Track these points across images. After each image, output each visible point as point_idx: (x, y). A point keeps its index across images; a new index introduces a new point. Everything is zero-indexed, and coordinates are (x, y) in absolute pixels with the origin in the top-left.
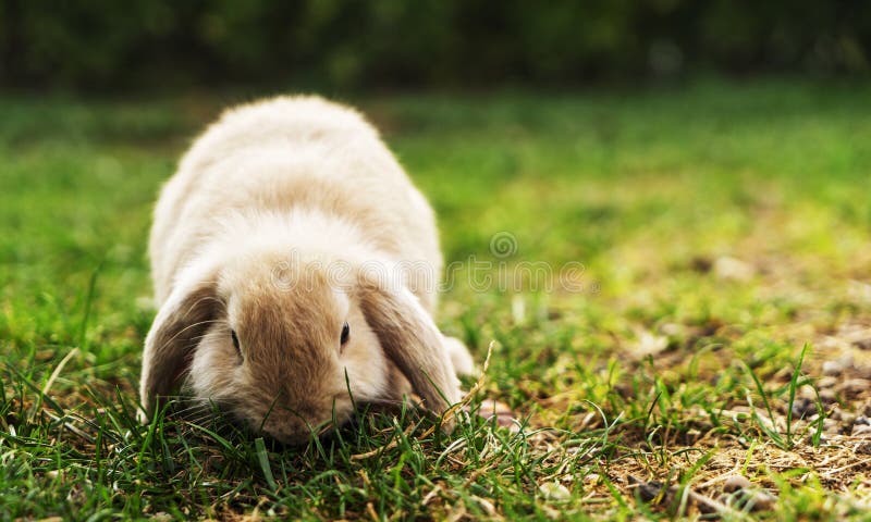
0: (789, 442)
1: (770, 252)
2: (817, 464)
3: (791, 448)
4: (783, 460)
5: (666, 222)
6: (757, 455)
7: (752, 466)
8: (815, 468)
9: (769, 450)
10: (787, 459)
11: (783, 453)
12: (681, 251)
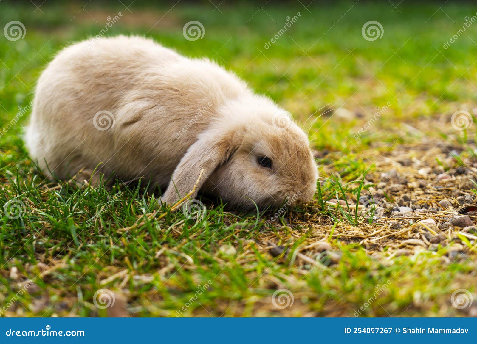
0: (356, 222)
1: (364, 105)
2: (369, 235)
3: (357, 225)
4: (352, 232)
5: (312, 86)
6: (339, 229)
7: (335, 235)
8: (367, 237)
9: (346, 226)
10: (353, 232)
11: (352, 228)
12: (318, 104)
